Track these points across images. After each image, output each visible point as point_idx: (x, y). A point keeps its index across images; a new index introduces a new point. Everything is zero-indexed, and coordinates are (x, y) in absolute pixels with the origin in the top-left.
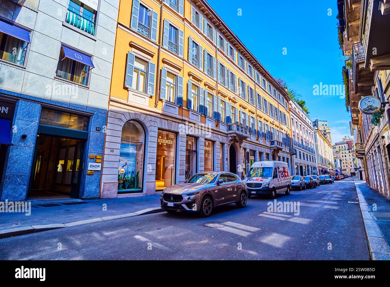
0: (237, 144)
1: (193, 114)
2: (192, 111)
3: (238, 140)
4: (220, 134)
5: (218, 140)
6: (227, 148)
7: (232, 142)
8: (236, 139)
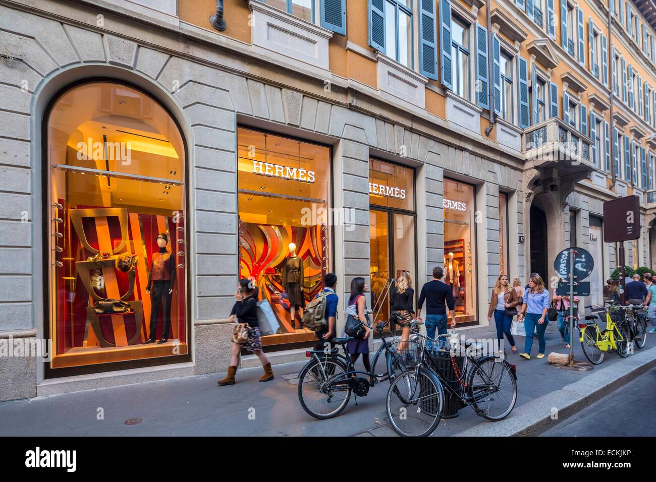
0: (554, 196)
1: (394, 76)
2: (387, 63)
3: (557, 183)
4: (498, 158)
5: (492, 180)
6: (520, 207)
7: (539, 189)
8: (551, 179)
